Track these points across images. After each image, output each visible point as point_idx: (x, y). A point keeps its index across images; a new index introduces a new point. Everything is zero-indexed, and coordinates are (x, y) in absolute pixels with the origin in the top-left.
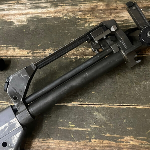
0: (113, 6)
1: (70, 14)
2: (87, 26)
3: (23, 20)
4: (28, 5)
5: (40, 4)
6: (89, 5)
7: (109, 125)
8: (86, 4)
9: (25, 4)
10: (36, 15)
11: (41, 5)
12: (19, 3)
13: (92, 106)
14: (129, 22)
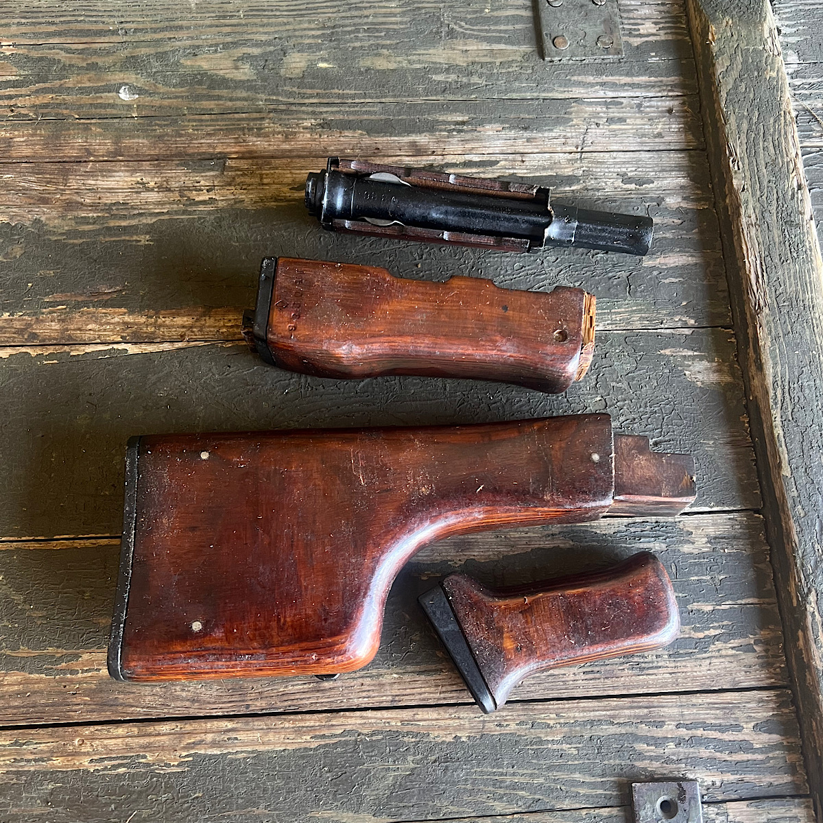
14: (133, 212)
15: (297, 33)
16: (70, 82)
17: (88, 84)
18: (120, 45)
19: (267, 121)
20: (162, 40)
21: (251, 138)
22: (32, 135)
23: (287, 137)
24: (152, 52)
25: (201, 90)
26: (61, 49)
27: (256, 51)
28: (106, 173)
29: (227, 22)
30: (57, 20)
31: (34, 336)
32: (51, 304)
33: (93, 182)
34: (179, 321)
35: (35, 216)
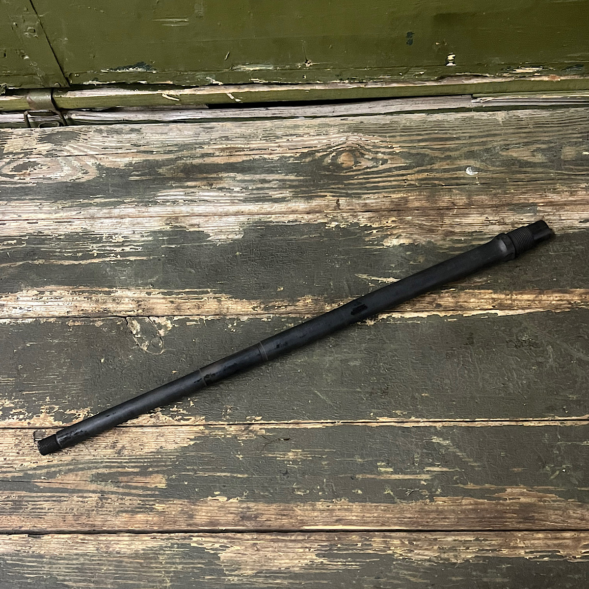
0: (443, 202)
1: (345, 215)
2: (389, 245)
3: (231, 227)
4: (238, 192)
5: (266, 191)
6: (386, 197)
7: (469, 464)
8: (381, 195)
9: (230, 191)
10: (261, 216)
11: (271, 193)
12: (213, 187)
13: (427, 424)
15: (566, 136)
16: (436, 166)
17: (447, 167)
18: (462, 145)
19: (558, 184)
20: (486, 142)
21: (550, 195)
22: (419, 195)
23: (572, 193)
24: (482, 148)
25: (516, 168)
26: (428, 148)
27: (544, 146)
28: (465, 215)
29: (523, 130)
30: (422, 133)
31: (439, 306)
32: (446, 287)
33: (459, 220)
34: (526, 297)
35: (428, 239)
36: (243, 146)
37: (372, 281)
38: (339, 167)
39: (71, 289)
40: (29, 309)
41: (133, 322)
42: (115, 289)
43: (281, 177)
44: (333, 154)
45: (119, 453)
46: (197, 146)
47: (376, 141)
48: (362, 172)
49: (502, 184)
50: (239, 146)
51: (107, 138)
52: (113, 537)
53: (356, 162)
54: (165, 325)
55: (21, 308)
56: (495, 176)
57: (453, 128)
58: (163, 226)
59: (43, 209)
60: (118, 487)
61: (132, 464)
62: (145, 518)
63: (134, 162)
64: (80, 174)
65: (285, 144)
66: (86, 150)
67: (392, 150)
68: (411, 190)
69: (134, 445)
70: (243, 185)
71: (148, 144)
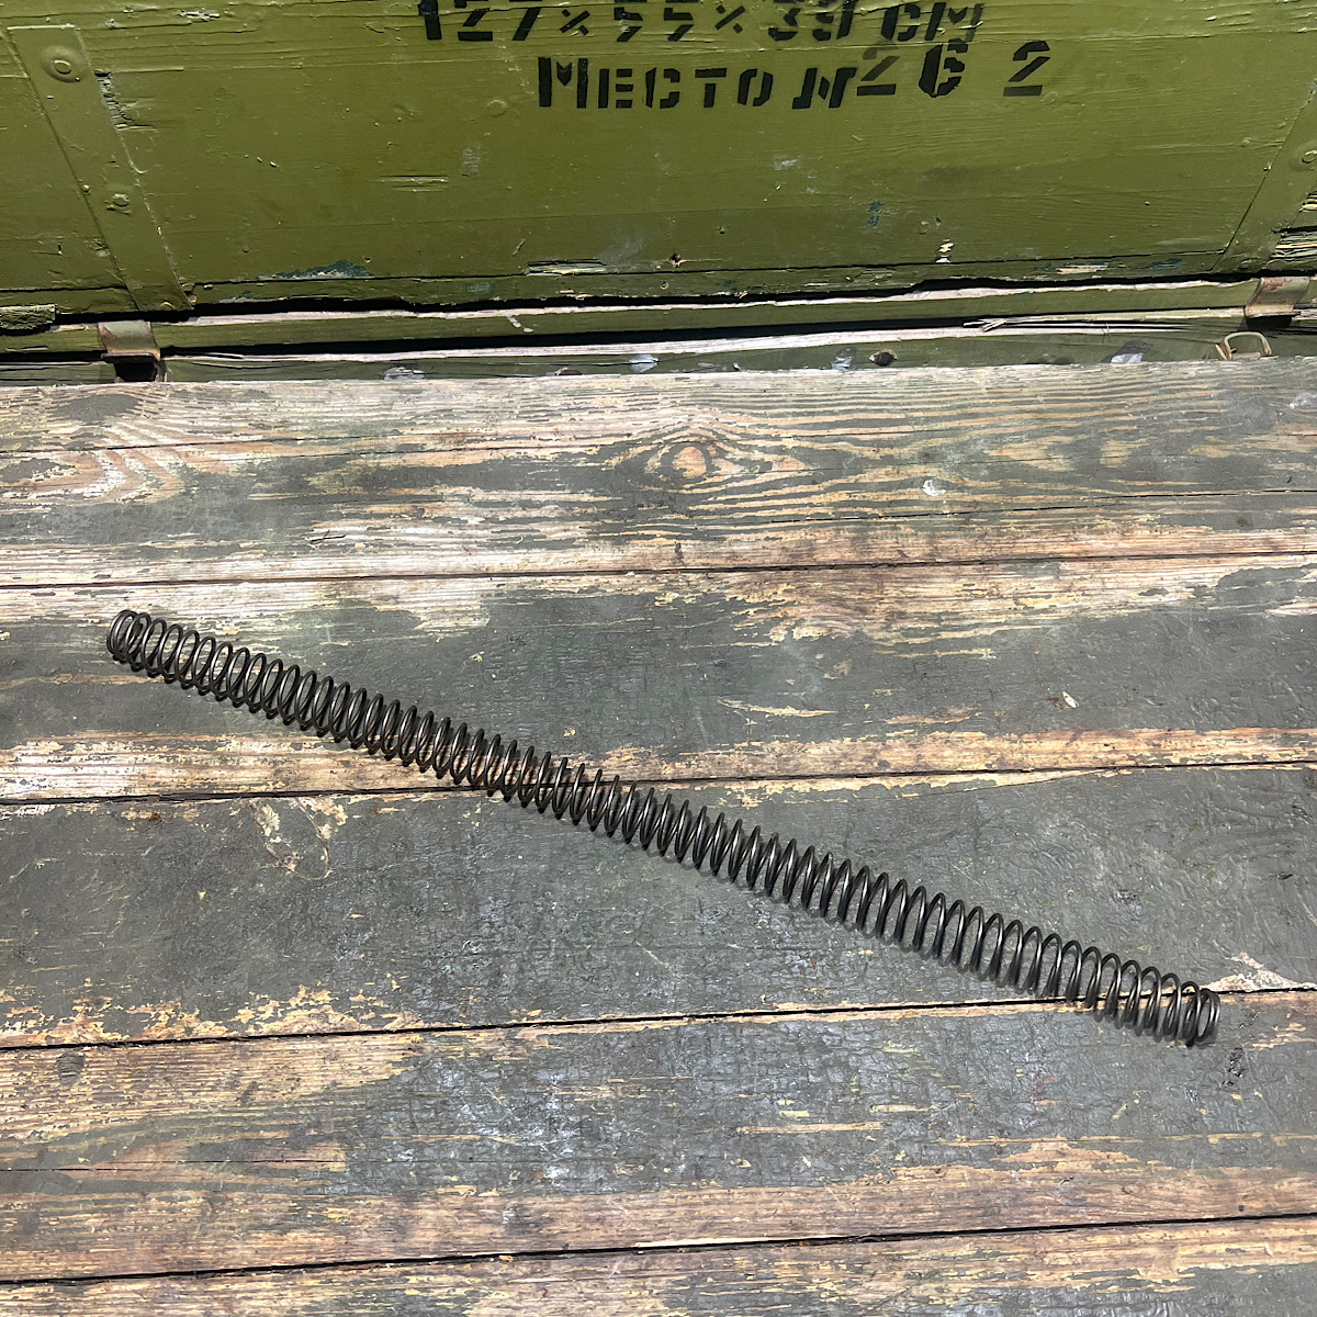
0: (882, 549)
1: (692, 577)
2: (782, 638)
4: (477, 527)
5: (535, 526)
6: (774, 539)
7: (957, 1095)
8: (761, 536)
9: (461, 524)
10: (526, 579)
11: (544, 529)
12: (425, 515)
13: (872, 1015)
14: (966, 623)
15: (1107, 419)
16: (866, 478)
17: (886, 479)
18: (912, 435)
19: (1097, 517)
20: (958, 429)
21: (1083, 537)
22: (836, 537)
23: (1125, 534)
24: (950, 442)
25: (1016, 483)
26: (848, 441)
27: (1067, 440)
28: (923, 579)
29: (1027, 407)
30: (836, 409)
31: (884, 764)
32: (896, 727)
33: (913, 590)
34: (1048, 745)
35: (856, 628)
36: (482, 431)
37: (754, 715)
38: (677, 478)
39: (130, 738)
40: (42, 784)
41: (264, 809)
42: (224, 737)
43: (564, 496)
44: (664, 451)
45: (245, 1098)
46: (388, 429)
47: (747, 425)
48: (723, 487)
49: (993, 514)
50: (475, 430)
51: (197, 411)
52: (239, 1285)
53: (711, 469)
54: (332, 815)
55: (24, 782)
56: (978, 498)
57: (894, 401)
58: (321, 599)
59: (67, 562)
60: (247, 1172)
61: (275, 1123)
62: (306, 1241)
63: (257, 462)
64: (144, 488)
65: (567, 428)
66: (154, 435)
67: (778, 443)
68: (820, 526)
69: (278, 1079)
70: (486, 512)
71: (284, 423)
